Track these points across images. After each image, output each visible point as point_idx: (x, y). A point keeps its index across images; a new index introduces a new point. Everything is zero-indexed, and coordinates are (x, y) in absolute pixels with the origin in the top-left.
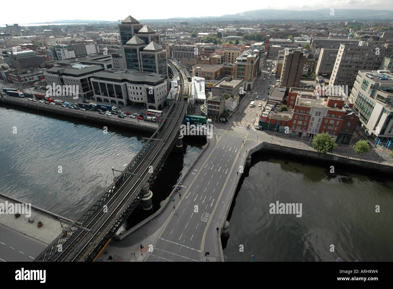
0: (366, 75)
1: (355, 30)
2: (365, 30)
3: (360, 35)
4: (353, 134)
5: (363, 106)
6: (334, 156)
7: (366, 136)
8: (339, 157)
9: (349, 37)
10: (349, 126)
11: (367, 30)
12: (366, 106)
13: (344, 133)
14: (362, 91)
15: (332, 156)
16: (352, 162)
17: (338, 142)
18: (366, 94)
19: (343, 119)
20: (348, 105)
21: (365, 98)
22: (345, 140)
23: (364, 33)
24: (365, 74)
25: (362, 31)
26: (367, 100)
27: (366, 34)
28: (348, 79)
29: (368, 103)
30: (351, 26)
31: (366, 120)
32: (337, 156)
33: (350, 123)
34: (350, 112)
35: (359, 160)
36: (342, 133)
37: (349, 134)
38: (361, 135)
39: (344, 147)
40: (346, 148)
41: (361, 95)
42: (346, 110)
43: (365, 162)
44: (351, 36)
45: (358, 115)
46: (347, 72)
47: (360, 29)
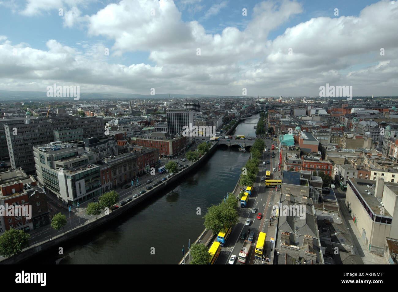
0: (40, 149)
1: (32, 109)
2: (43, 109)
3: (38, 113)
4: (48, 211)
5: (50, 179)
6: (35, 247)
7: (65, 205)
8: (41, 245)
9: (26, 116)
10: (39, 206)
11: (44, 109)
12: (52, 178)
13: (38, 215)
14: (43, 166)
15: (32, 249)
16: (58, 241)
17: (37, 228)
18: (47, 167)
19: (28, 202)
20: (29, 185)
21: (48, 171)
22: (44, 222)
23: (41, 111)
24: (38, 148)
25: (39, 109)
26: (50, 172)
27: (42, 112)
28: (29, 157)
29: (52, 175)
30: (28, 106)
31: (58, 191)
32: (38, 246)
33: (39, 202)
34: (33, 191)
35: (63, 234)
36: (36, 216)
37: (44, 213)
38: (60, 207)
39: (46, 229)
40: (48, 229)
41: (44, 169)
42: (27, 192)
43: (70, 233)
44: (28, 114)
45: (43, 192)
46: (25, 151)
47: (37, 108)
